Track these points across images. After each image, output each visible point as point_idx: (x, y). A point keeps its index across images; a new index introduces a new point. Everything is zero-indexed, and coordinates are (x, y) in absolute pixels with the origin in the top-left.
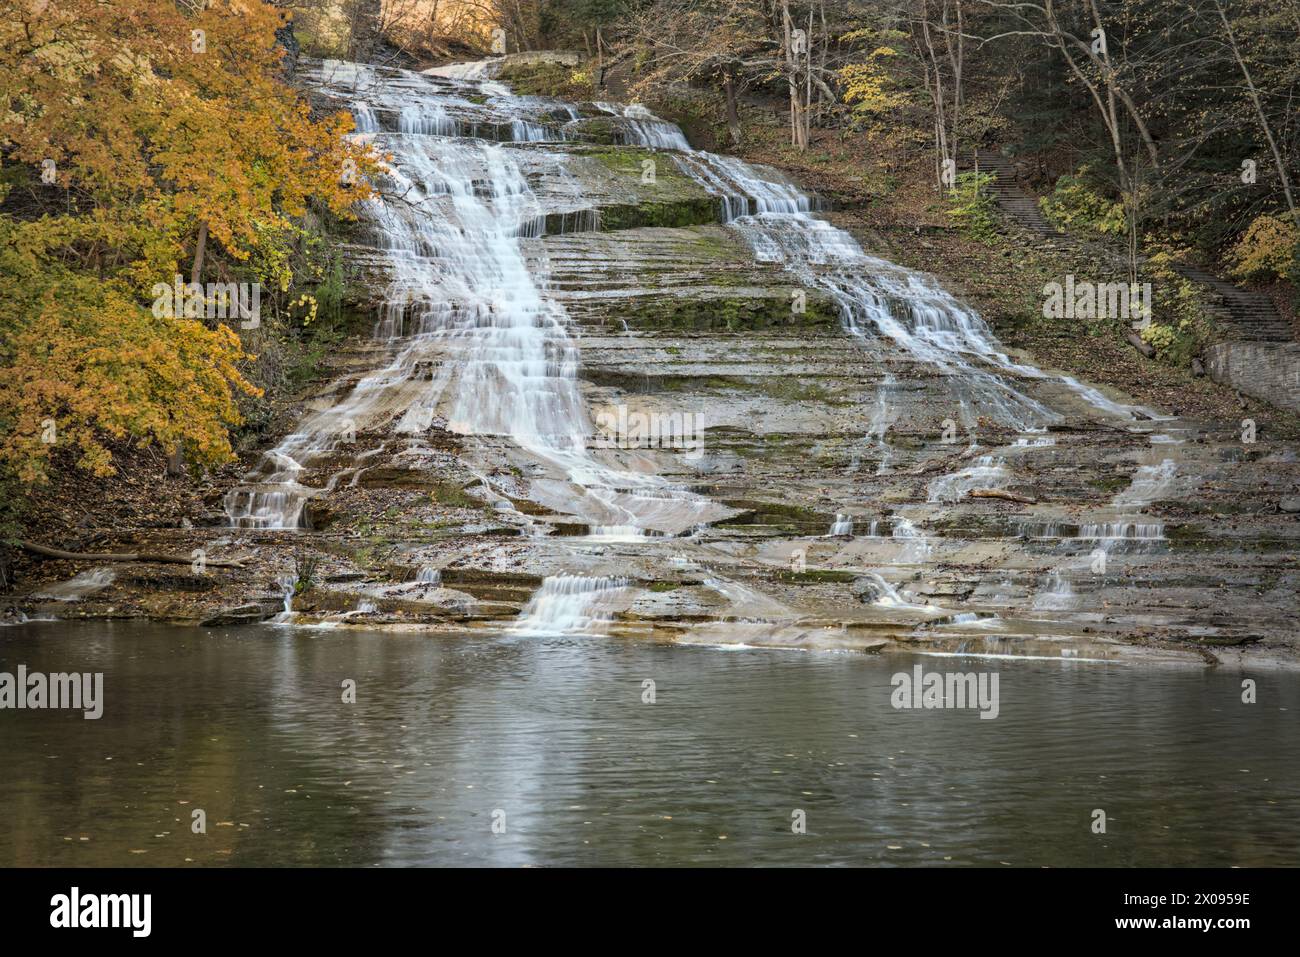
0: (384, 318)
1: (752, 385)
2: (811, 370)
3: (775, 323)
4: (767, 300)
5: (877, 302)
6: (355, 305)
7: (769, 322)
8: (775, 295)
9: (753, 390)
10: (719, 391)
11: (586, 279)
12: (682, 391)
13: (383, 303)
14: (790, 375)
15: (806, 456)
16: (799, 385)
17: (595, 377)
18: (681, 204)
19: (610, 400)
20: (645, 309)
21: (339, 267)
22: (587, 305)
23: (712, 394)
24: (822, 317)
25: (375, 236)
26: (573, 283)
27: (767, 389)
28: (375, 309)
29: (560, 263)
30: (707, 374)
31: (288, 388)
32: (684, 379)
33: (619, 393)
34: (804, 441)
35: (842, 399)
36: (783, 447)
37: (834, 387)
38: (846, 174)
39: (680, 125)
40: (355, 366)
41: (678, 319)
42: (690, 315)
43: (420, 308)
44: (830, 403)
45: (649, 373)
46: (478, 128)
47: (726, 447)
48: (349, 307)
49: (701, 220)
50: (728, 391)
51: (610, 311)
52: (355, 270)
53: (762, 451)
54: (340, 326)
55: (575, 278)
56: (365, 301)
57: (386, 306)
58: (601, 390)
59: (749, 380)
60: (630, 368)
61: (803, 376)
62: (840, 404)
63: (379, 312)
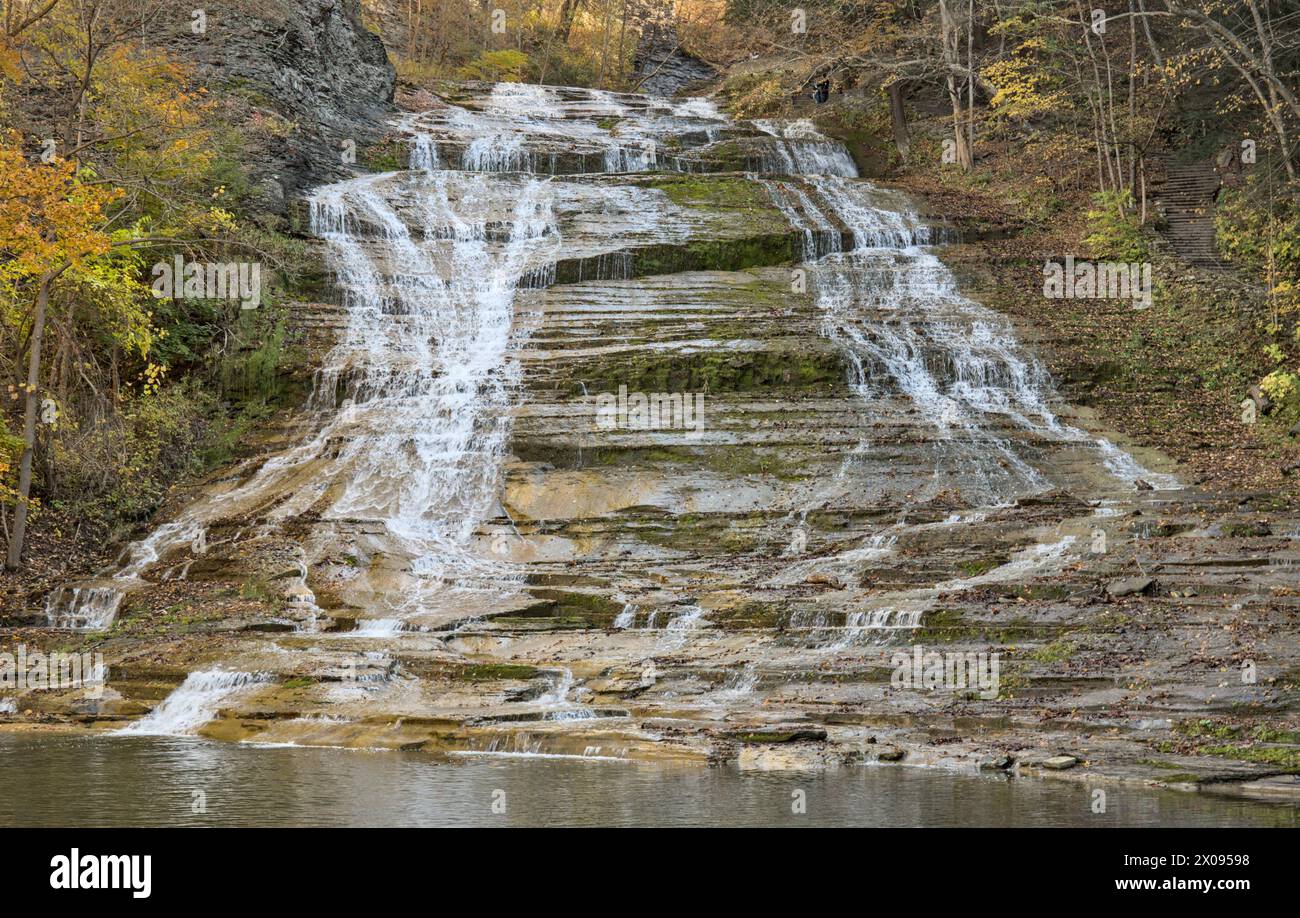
0: (318, 388)
1: (697, 456)
2: (775, 437)
3: (766, 382)
4: (757, 354)
5: (910, 354)
6: (290, 373)
7: (758, 380)
8: (769, 349)
9: (697, 462)
10: (659, 465)
11: (574, 336)
12: (616, 466)
13: (318, 370)
14: (748, 444)
15: (714, 539)
16: (754, 455)
17: (522, 450)
18: (745, 242)
19: (530, 478)
20: (613, 369)
21: (280, 329)
22: (552, 367)
23: (648, 468)
24: (824, 373)
25: (341, 291)
26: (557, 340)
27: (714, 461)
28: (310, 377)
29: (554, 317)
30: (649, 444)
31: (198, 470)
32: (621, 451)
33: (544, 469)
34: (718, 522)
35: (798, 471)
36: (692, 530)
37: (793, 457)
38: (1005, 196)
39: (848, 144)
40: (275, 444)
41: (648, 380)
42: (661, 375)
43: (354, 376)
44: (782, 477)
45: (582, 444)
46: (559, 160)
47: (630, 530)
48: (284, 375)
49: (774, 260)
50: (667, 465)
51: (575, 372)
52: (298, 334)
53: (669, 534)
54: (272, 399)
55: (561, 335)
56: (301, 368)
57: (321, 374)
58: (524, 466)
59: (695, 450)
60: (564, 439)
61: (763, 445)
62: (793, 478)
63: (314, 379)
